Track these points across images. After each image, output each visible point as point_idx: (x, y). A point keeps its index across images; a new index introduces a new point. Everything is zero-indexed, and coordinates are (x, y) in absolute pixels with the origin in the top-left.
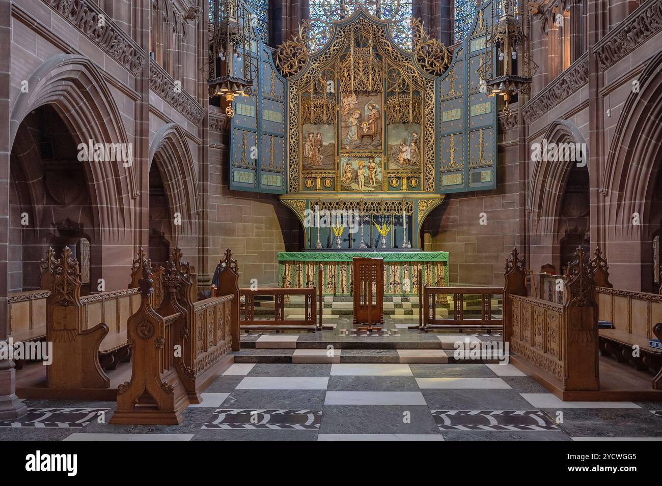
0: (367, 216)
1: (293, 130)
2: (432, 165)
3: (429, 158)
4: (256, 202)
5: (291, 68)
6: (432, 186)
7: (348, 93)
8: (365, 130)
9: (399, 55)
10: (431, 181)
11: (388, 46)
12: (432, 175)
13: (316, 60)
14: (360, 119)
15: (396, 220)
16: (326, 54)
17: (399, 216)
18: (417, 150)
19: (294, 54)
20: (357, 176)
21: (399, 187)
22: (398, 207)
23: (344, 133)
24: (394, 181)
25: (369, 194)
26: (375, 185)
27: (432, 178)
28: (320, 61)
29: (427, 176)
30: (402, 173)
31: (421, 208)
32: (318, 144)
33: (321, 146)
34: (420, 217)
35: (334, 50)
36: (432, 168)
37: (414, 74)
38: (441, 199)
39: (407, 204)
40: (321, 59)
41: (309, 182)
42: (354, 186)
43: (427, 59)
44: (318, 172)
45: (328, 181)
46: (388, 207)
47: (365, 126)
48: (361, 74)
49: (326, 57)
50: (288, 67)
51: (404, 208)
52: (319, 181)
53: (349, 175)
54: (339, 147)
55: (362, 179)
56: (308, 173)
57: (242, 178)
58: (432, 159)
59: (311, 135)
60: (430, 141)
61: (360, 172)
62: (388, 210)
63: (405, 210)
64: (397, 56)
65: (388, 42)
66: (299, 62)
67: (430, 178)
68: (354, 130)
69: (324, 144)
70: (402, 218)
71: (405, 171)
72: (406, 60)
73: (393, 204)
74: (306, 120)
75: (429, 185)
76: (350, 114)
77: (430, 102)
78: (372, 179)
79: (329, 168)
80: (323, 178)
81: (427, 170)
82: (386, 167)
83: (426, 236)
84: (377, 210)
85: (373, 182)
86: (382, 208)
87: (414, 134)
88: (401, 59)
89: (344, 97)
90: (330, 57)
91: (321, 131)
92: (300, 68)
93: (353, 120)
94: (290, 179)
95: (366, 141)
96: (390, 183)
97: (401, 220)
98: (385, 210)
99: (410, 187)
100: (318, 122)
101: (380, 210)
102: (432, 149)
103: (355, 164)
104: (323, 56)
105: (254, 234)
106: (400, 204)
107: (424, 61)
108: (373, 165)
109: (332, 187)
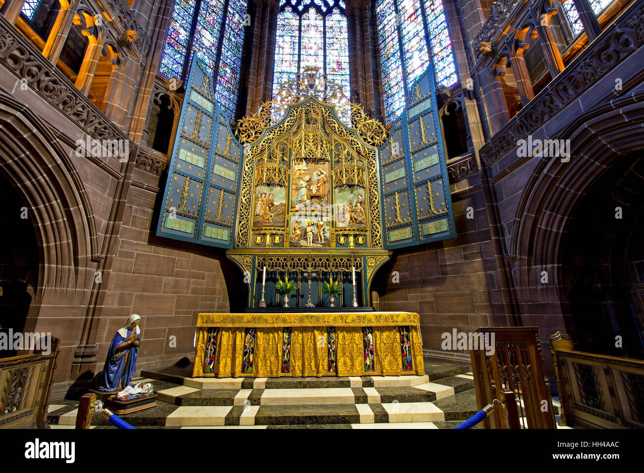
0: (315, 272)
1: (246, 189)
2: (378, 223)
3: (375, 216)
4: (197, 255)
5: (249, 137)
6: (380, 243)
8: (314, 192)
9: (344, 130)
10: (378, 237)
11: (334, 123)
12: (378, 232)
13: (271, 133)
15: (345, 277)
16: (280, 127)
17: (347, 273)
18: (362, 210)
20: (306, 233)
21: (347, 244)
22: (347, 263)
24: (342, 239)
25: (318, 249)
26: (323, 241)
27: (379, 235)
28: (275, 133)
29: (374, 233)
30: (349, 230)
31: (370, 264)
32: (270, 203)
33: (273, 205)
34: (370, 274)
35: (288, 126)
36: (378, 226)
37: (357, 146)
38: (389, 256)
39: (355, 260)
40: (276, 131)
41: (259, 238)
42: (303, 243)
43: (368, 134)
44: (268, 228)
45: (277, 238)
46: (337, 263)
47: (314, 189)
48: (311, 144)
49: (280, 130)
50: (246, 136)
51: (352, 264)
52: (268, 237)
53: (298, 232)
54: (289, 207)
55: (310, 236)
56: (258, 230)
58: (378, 218)
59: (263, 195)
60: (374, 202)
61: (309, 229)
62: (337, 266)
63: (354, 266)
64: (342, 131)
65: (334, 120)
66: (256, 133)
67: (377, 236)
68: (304, 191)
69: (276, 203)
70: (351, 275)
71: (352, 229)
72: (350, 134)
73: (342, 260)
74: (260, 182)
75: (376, 242)
77: (373, 168)
78: (321, 237)
79: (279, 225)
80: (272, 235)
81: (373, 228)
82: (333, 226)
83: (375, 294)
84: (326, 266)
85: (321, 239)
86: (331, 264)
87: (359, 196)
88: (345, 134)
89: (295, 164)
90: (283, 131)
91: (273, 192)
93: (303, 183)
94: (239, 234)
95: (315, 201)
96: (338, 241)
97: (349, 277)
98: (333, 266)
99: (357, 244)
100: (270, 183)
101: (329, 266)
102: (377, 208)
104: (278, 129)
105: (190, 291)
106: (348, 260)
107: (366, 136)
108: (321, 223)
109: (281, 244)
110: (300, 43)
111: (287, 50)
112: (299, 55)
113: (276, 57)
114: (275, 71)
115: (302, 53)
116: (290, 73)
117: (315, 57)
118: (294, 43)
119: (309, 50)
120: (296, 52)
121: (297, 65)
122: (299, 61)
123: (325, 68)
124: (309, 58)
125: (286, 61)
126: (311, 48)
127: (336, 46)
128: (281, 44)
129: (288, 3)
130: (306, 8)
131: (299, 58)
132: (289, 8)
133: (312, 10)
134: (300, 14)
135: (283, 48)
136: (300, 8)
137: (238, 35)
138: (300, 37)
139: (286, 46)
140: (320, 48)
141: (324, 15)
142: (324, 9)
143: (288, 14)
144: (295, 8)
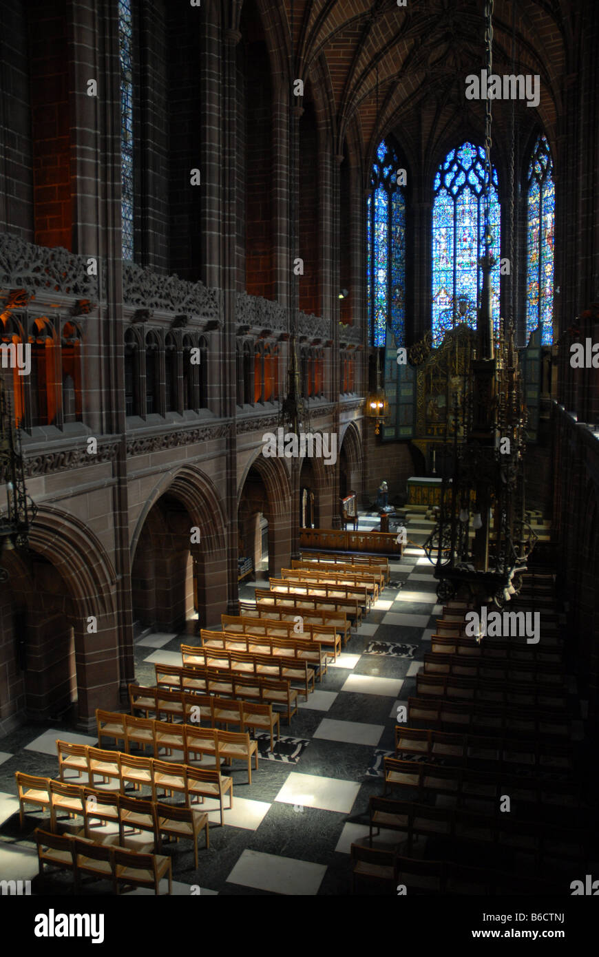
1: (420, 399)
4: (396, 446)
7: (454, 375)
19: (421, 352)
32: (435, 407)
33: (437, 408)
44: (435, 424)
45: (441, 431)
54: (448, 409)
56: (429, 425)
57: (389, 433)
69: (440, 406)
74: (428, 392)
79: (442, 422)
80: (438, 429)
91: (437, 399)
92: (424, 360)
100: (435, 394)
110: (455, 234)
111: (443, 246)
112: (455, 249)
113: (435, 254)
114: (434, 270)
115: (458, 247)
116: (447, 271)
117: (469, 252)
118: (450, 235)
119: (465, 243)
120: (452, 246)
121: (452, 261)
122: (455, 256)
124: (465, 252)
125: (443, 258)
126: (465, 240)
128: (437, 237)
129: (443, 185)
130: (461, 188)
131: (455, 253)
132: (443, 191)
133: (467, 191)
134: (455, 197)
135: (440, 243)
136: (455, 189)
137: (401, 248)
138: (455, 227)
139: (442, 240)
140: (474, 240)
141: (478, 196)
142: (479, 188)
143: (442, 200)
144: (449, 190)
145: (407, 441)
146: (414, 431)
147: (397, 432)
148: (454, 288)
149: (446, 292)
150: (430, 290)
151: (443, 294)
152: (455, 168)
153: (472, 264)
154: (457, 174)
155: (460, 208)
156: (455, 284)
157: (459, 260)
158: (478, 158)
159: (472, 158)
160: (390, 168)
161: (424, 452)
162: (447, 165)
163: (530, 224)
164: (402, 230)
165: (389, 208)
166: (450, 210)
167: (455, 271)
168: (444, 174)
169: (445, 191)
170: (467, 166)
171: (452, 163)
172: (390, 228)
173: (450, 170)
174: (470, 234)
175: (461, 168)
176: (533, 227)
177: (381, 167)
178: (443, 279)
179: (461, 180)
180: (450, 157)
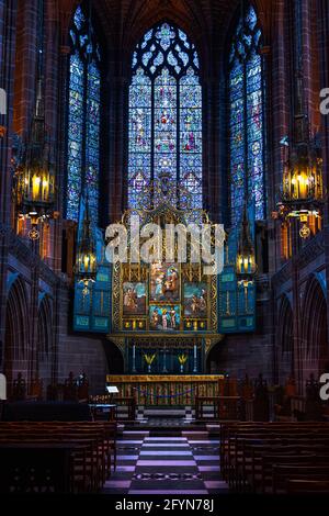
0: (168, 349)
1: (116, 287)
2: (215, 313)
3: (214, 307)
6: (215, 328)
8: (168, 287)
10: (214, 324)
12: (215, 319)
14: (164, 279)
15: (189, 352)
17: (191, 349)
18: (204, 301)
20: (162, 320)
21: (192, 327)
22: (191, 343)
23: (152, 288)
24: (189, 324)
25: (171, 332)
26: (175, 326)
27: (215, 322)
29: (212, 321)
30: (194, 318)
31: (207, 343)
32: (134, 296)
33: (137, 298)
34: (207, 350)
36: (215, 315)
38: (221, 338)
39: (197, 341)
41: (128, 324)
42: (159, 327)
44: (134, 316)
45: (141, 324)
47: (167, 284)
51: (195, 343)
52: (134, 323)
53: (156, 319)
54: (149, 299)
55: (165, 322)
56: (126, 318)
57: (81, 322)
59: (129, 290)
60: (214, 295)
61: (164, 317)
63: (196, 345)
68: (160, 286)
69: (139, 296)
70: (194, 350)
71: (196, 317)
73: (187, 340)
74: (126, 279)
75: (213, 327)
76: (157, 275)
78: (173, 322)
79: (142, 314)
80: (137, 321)
82: (183, 313)
83: (212, 363)
85: (173, 324)
87: (203, 290)
91: (136, 287)
93: (159, 280)
94: (114, 322)
95: (169, 294)
96: (185, 325)
98: (181, 344)
99: (199, 327)
100: (134, 281)
101: (178, 344)
103: (161, 311)
106: (192, 341)
108: (173, 312)
109: (144, 328)
110: (153, 115)
111: (140, 126)
112: (153, 131)
113: (131, 135)
114: (130, 151)
115: (156, 128)
116: (144, 153)
117: (168, 134)
118: (147, 116)
119: (163, 124)
120: (150, 127)
121: (150, 143)
122: (152, 139)
123: (178, 146)
124: (163, 134)
125: (140, 139)
126: (164, 122)
127: (190, 119)
128: (134, 117)
129: (140, 63)
130: (159, 69)
131: (153, 134)
132: (140, 71)
133: (165, 72)
134: (152, 77)
135: (136, 123)
136: (153, 69)
137: (95, 124)
138: (153, 108)
139: (139, 120)
140: (173, 122)
141: (178, 77)
142: (178, 70)
143: (140, 79)
144: (147, 69)
145: (101, 336)
146: (110, 323)
147: (91, 323)
148: (152, 172)
149: (143, 175)
150: (125, 172)
151: (139, 178)
152: (153, 48)
153: (171, 147)
154: (155, 54)
155: (158, 89)
156: (152, 166)
157: (157, 142)
158: (177, 40)
159: (171, 40)
160: (86, 37)
161: (122, 349)
162: (144, 45)
163: (233, 106)
164: (97, 105)
165: (85, 79)
166: (148, 90)
167: (152, 153)
168: (141, 52)
169: (142, 71)
170: (165, 47)
171: (150, 43)
172: (85, 99)
173: (147, 49)
174: (168, 116)
175: (159, 48)
176: (237, 108)
177: (78, 34)
178: (140, 162)
179: (159, 60)
180: (148, 37)
